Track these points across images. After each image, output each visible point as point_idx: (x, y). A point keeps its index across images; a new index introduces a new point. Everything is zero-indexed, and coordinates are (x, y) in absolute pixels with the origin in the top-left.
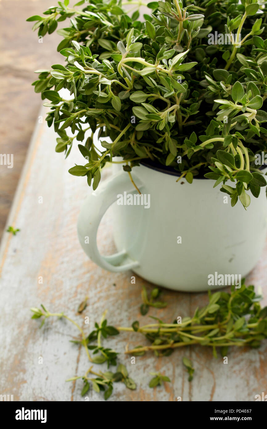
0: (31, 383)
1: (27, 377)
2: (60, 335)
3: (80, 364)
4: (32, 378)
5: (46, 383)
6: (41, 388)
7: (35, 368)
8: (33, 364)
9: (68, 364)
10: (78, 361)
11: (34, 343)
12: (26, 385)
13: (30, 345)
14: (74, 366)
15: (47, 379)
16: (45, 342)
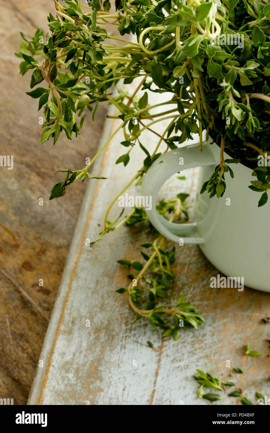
0: (107, 392)
1: (103, 385)
2: (139, 345)
3: (159, 378)
4: (109, 387)
5: (123, 394)
6: (117, 399)
7: (111, 377)
8: (110, 372)
9: (146, 376)
10: (157, 374)
11: (111, 351)
12: (102, 393)
13: (107, 353)
14: (153, 379)
15: (124, 390)
16: (123, 351)
